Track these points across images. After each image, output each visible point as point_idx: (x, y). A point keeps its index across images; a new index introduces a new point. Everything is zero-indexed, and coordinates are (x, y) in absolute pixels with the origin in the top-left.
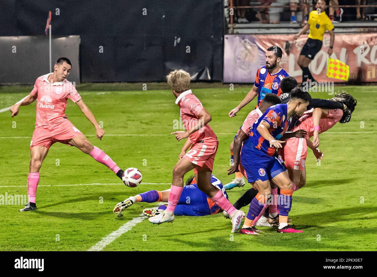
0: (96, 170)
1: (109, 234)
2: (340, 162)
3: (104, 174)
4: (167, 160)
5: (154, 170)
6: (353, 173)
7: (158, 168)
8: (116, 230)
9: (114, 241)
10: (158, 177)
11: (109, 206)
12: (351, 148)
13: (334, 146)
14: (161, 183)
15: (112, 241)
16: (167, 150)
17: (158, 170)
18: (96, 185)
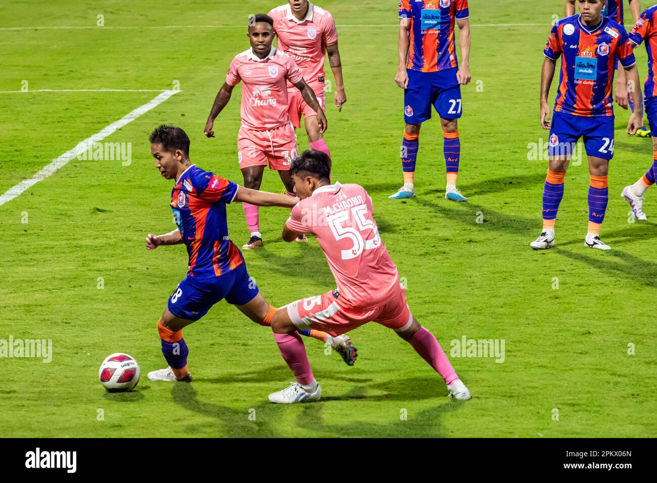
0: (46, 73)
1: (61, 155)
2: (359, 63)
3: (56, 77)
4: (138, 59)
5: (121, 73)
6: (375, 77)
7: (126, 70)
8: (70, 150)
9: (68, 164)
10: (126, 82)
11: (63, 120)
12: (373, 46)
13: (352, 43)
14: (129, 89)
15: (64, 164)
16: (138, 46)
17: (126, 72)
18: (46, 92)
